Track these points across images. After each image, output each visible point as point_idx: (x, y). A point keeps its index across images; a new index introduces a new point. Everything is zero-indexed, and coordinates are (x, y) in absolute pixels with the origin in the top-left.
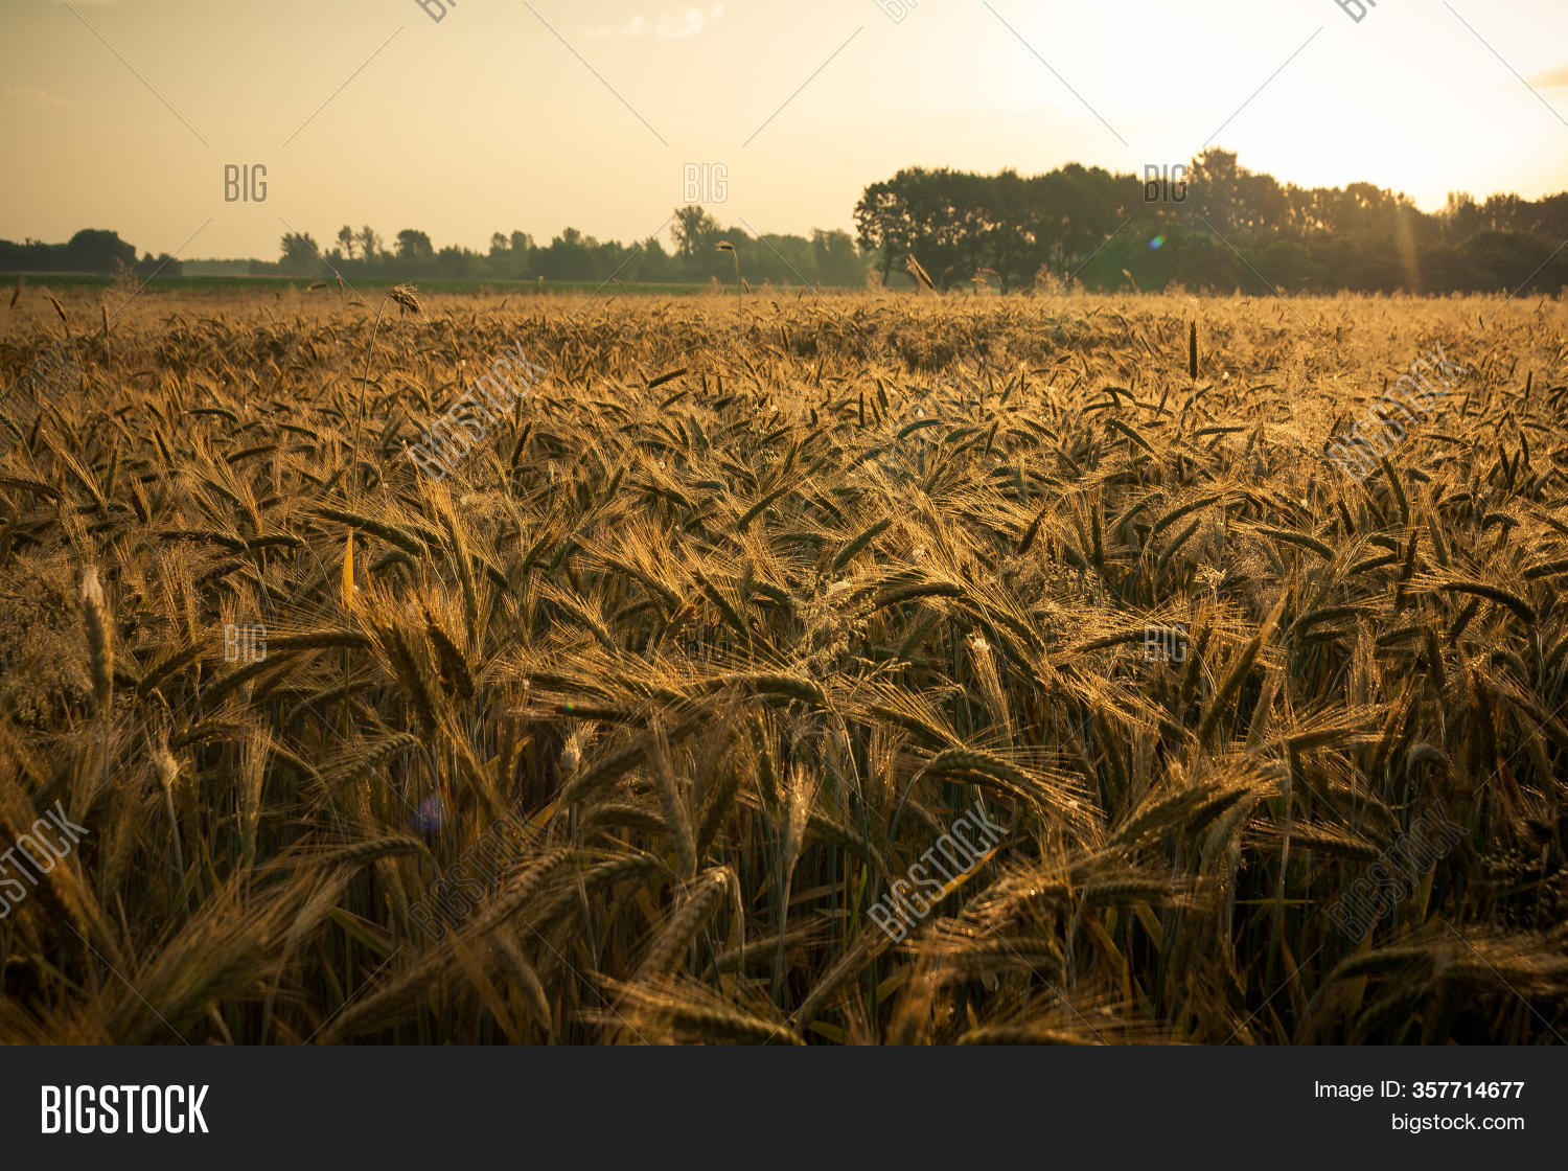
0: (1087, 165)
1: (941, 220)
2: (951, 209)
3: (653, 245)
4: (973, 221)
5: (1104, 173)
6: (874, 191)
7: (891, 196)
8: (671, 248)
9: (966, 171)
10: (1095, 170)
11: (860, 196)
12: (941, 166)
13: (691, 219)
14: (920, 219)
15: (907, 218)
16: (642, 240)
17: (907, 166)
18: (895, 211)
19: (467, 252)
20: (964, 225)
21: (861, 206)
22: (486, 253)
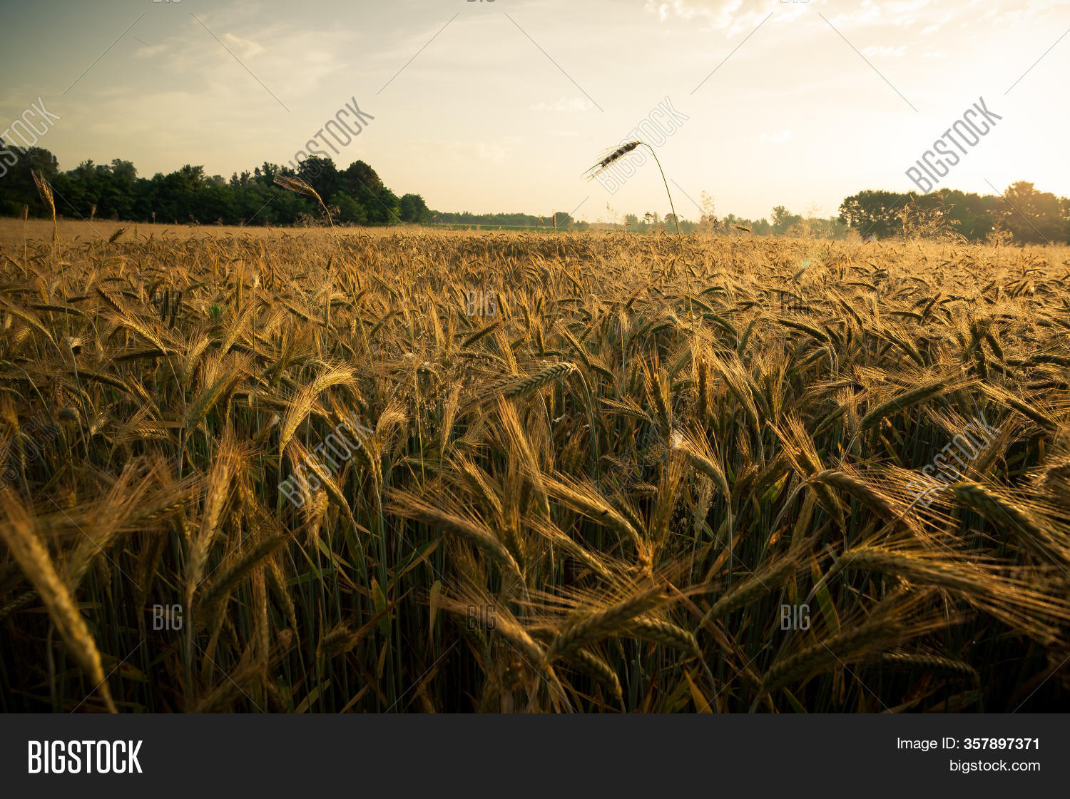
0: (952, 189)
1: (878, 212)
2: (883, 208)
3: (764, 221)
4: (893, 213)
5: (961, 193)
6: (849, 200)
7: (856, 202)
8: (771, 223)
9: (891, 192)
10: (956, 191)
11: (842, 202)
12: (880, 189)
13: (780, 211)
14: (869, 212)
15: (863, 211)
16: (760, 219)
17: (864, 189)
18: (857, 208)
19: (691, 223)
20: (889, 215)
21: (842, 206)
22: (699, 223)
